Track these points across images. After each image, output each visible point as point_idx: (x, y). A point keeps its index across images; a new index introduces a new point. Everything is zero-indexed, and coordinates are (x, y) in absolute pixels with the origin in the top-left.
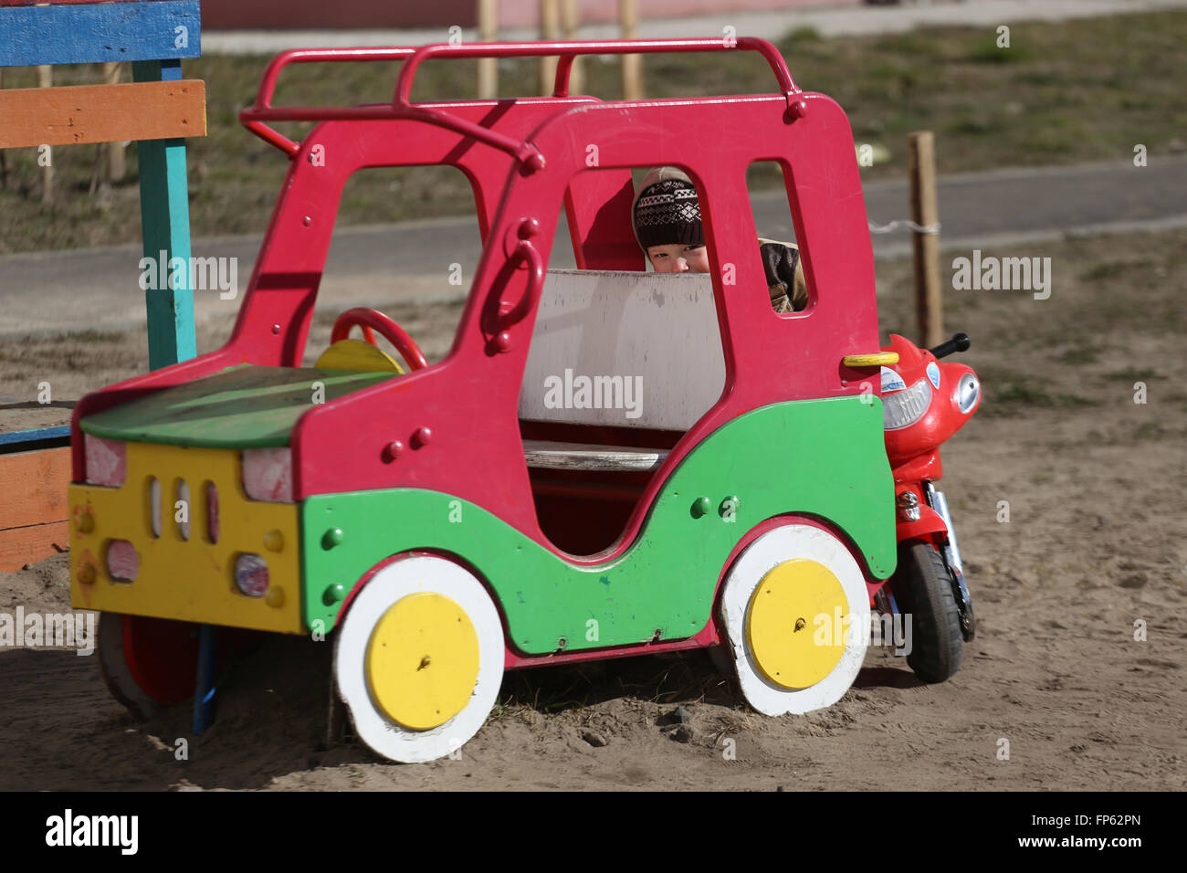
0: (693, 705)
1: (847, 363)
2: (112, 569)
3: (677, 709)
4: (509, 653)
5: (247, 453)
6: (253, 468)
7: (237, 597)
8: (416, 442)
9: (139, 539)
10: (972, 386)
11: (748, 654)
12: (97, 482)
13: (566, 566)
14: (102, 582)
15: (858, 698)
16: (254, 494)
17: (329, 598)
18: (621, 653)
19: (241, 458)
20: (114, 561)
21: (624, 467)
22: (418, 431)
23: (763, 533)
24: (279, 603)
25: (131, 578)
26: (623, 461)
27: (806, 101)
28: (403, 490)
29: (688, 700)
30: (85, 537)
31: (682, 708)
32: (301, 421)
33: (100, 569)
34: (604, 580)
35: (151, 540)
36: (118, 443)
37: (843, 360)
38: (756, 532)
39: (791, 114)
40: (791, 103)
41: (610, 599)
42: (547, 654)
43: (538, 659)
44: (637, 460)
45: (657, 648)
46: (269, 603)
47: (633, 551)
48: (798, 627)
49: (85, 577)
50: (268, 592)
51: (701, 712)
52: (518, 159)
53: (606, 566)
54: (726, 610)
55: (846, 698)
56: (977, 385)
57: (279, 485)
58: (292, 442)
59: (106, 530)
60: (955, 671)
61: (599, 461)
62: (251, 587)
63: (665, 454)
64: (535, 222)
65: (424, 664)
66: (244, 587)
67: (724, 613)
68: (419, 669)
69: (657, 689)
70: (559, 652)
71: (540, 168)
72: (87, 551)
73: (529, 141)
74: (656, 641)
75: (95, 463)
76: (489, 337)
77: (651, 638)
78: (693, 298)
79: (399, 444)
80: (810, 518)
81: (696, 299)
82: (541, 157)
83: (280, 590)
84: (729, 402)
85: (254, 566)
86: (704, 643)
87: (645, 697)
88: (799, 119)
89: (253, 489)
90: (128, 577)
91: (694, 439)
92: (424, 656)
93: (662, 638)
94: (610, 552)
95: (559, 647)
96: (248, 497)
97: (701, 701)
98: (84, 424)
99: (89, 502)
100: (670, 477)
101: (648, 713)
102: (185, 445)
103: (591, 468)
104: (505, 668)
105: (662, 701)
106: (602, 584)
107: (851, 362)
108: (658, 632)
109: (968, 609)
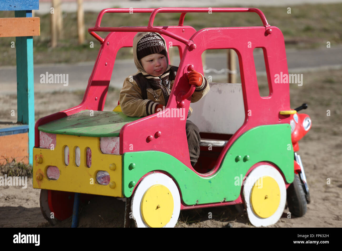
0: (233, 223)
1: (281, 114)
2: (48, 176)
3: (228, 224)
4: (182, 204)
5: (102, 139)
6: (104, 143)
7: (97, 185)
8: (156, 136)
9: (60, 166)
10: (308, 121)
11: (251, 207)
12: (44, 147)
13: (199, 177)
14: (45, 179)
15: (282, 221)
16: (105, 152)
17: (130, 185)
18: (214, 205)
19: (100, 140)
20: (49, 172)
21: (214, 145)
22: (157, 132)
23: (255, 168)
24: (114, 187)
25: (56, 179)
26: (214, 143)
27: (271, 29)
28: (152, 151)
29: (231, 221)
30: (40, 165)
31: (230, 224)
32: (123, 128)
33: (45, 175)
34: (210, 182)
35: (65, 166)
36: (53, 134)
37: (279, 113)
38: (254, 167)
39: (267, 33)
40: (267, 29)
41: (211, 188)
42: (192, 205)
43: (190, 207)
44: (218, 143)
45: (224, 204)
46: (110, 187)
47: (218, 172)
48: (266, 198)
49: (40, 178)
50: (110, 183)
51: (236, 225)
52: (188, 45)
53: (210, 177)
54: (244, 192)
55: (279, 222)
56: (310, 121)
57: (114, 149)
58: (120, 135)
59: (47, 162)
60: (304, 214)
61: (206, 143)
62: (102, 182)
63: (227, 142)
64: (193, 66)
65: (158, 208)
66: (99, 182)
67: (244, 193)
68: (156, 209)
69: (221, 217)
70: (196, 205)
71: (194, 49)
72: (40, 170)
73: (191, 39)
74: (224, 202)
75: (43, 141)
76: (178, 103)
77: (223, 200)
78: (233, 91)
79: (152, 136)
80: (268, 163)
81: (234, 92)
82: (195, 45)
83: (114, 183)
84: (246, 125)
85: (103, 175)
86: (238, 203)
87: (218, 220)
88: (269, 35)
89: (104, 150)
90: (54, 178)
91: (236, 137)
92: (158, 205)
93: (226, 201)
94: (211, 173)
95: (196, 203)
96: (102, 153)
97: (236, 221)
98: (39, 128)
99: (41, 154)
100: (229, 149)
101: (219, 225)
102: (79, 135)
103: (204, 146)
104: (181, 210)
105: (223, 221)
106: (209, 183)
107: (282, 113)
108: (225, 199)
109: (308, 194)
